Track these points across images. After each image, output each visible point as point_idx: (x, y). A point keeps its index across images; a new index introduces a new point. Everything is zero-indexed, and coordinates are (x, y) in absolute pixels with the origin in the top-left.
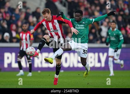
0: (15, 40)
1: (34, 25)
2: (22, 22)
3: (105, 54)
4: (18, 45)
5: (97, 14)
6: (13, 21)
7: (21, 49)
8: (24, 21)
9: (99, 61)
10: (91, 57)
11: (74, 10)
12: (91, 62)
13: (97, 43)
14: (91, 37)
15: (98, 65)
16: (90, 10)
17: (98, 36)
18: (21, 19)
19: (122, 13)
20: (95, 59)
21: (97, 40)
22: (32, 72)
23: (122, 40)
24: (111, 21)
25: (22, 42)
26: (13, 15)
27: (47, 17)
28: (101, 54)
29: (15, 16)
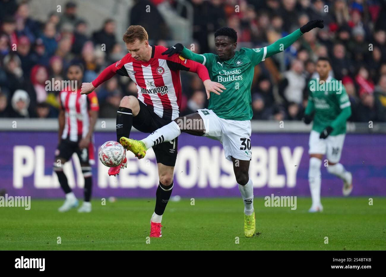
0: (43, 111)
1: (97, 70)
2: (64, 60)
3: (299, 152)
4: (52, 124)
5: (274, 37)
6: (40, 57)
7: (64, 136)
8: (71, 58)
9: (282, 170)
10: (258, 160)
11: (210, 27)
12: (258, 174)
13: (274, 120)
14: (259, 103)
15: (277, 182)
16: (254, 28)
17: (278, 100)
18: (60, 53)
19: (344, 35)
20: (268, 166)
21: (276, 112)
22: (92, 200)
23: (346, 108)
24: (315, 57)
25: (67, 115)
26: (40, 41)
27: (138, 50)
28: (286, 152)
29: (44, 45)
